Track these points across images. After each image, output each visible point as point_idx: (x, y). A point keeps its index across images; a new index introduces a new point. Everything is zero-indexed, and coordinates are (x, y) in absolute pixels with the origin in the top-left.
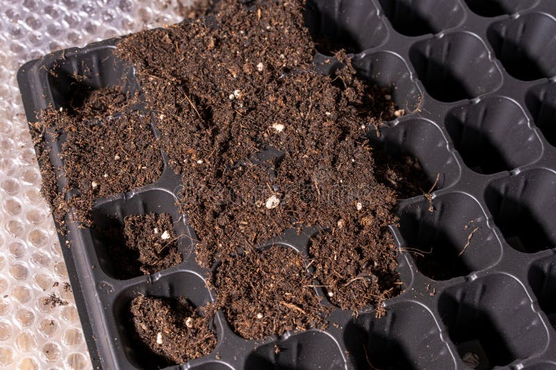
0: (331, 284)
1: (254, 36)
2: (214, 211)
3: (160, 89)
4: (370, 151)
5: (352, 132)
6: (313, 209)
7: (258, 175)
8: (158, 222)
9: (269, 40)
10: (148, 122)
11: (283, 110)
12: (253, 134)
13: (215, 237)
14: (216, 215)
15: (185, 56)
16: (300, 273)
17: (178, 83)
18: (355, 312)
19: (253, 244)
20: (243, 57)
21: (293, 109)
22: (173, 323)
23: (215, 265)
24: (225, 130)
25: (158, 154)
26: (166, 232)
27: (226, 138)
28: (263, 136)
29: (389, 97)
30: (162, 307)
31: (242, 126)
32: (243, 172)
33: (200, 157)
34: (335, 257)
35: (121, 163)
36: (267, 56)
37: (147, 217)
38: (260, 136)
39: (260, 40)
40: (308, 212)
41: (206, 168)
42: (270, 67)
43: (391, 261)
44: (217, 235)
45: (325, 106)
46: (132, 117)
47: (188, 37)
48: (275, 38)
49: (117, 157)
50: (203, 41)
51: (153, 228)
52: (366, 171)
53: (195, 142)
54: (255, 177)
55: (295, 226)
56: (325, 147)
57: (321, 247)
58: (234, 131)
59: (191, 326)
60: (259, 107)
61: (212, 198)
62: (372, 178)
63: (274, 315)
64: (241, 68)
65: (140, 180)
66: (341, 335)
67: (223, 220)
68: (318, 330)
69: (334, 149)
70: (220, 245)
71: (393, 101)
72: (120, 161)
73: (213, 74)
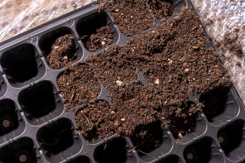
0: (85, 111)
1: (203, 65)
2: (112, 59)
3: (166, 29)
4: (150, 122)
5: (159, 114)
6: (119, 100)
7: (132, 76)
8: (109, 39)
9: (202, 72)
10: (151, 27)
11: (166, 83)
12: (151, 71)
13: (100, 62)
14: (110, 60)
15: (187, 37)
16: (89, 98)
17: (170, 35)
18: (74, 122)
19: (99, 77)
20: (191, 62)
21: (167, 87)
22: (63, 51)
23: (87, 63)
24: (151, 59)
25: (136, 33)
26: (105, 43)
27: (147, 60)
28: (151, 75)
29: (189, 130)
30: (69, 46)
31: (154, 66)
32: (133, 69)
33: (135, 50)
34: (98, 112)
35: (129, 19)
36: (193, 72)
37: (110, 34)
38: (151, 74)
39: (202, 68)
40: (118, 98)
41: (131, 53)
42: (187, 74)
43: (102, 135)
44: (101, 63)
45: (169, 100)
46: (152, 20)
47: (198, 37)
48: (203, 75)
49: (132, 17)
50: (197, 43)
51: (106, 37)
52: (141, 121)
53: (142, 47)
54: (131, 75)
55: (110, 93)
56: (149, 102)
57: (102, 105)
58: (151, 63)
59: (64, 59)
60: (166, 72)
61: (118, 58)
62: (138, 124)
63: (68, 89)
64: (185, 62)
65: (123, 28)
66: (63, 116)
67: (108, 64)
68: (64, 107)
69: (149, 106)
70: (96, 64)
71: (188, 133)
72: (131, 18)
73: (179, 50)
